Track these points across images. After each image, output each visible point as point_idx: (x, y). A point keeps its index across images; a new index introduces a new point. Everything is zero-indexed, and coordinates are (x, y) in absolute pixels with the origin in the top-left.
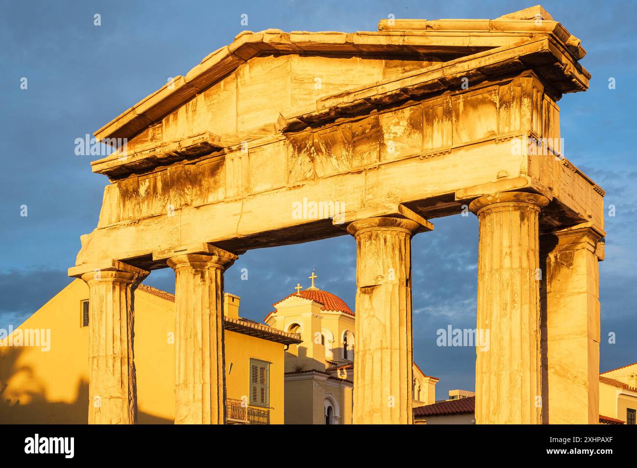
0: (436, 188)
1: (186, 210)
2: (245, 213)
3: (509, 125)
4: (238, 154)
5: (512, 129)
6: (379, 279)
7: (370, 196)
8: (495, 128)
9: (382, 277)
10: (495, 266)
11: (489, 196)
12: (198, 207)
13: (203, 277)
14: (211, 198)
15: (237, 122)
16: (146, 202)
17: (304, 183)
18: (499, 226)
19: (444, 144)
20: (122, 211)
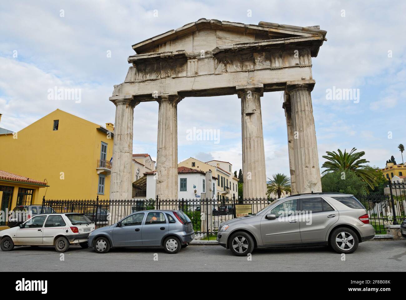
0: (278, 80)
1: (168, 79)
2: (196, 82)
3: (304, 62)
4: (193, 60)
5: (306, 63)
6: (254, 110)
7: (251, 81)
8: (298, 63)
9: (255, 110)
10: (303, 109)
11: (300, 84)
12: (173, 78)
13: (172, 105)
14: (180, 75)
15: (193, 49)
16: (149, 74)
17: (222, 73)
18: (303, 96)
19: (280, 65)
20: (137, 76)
